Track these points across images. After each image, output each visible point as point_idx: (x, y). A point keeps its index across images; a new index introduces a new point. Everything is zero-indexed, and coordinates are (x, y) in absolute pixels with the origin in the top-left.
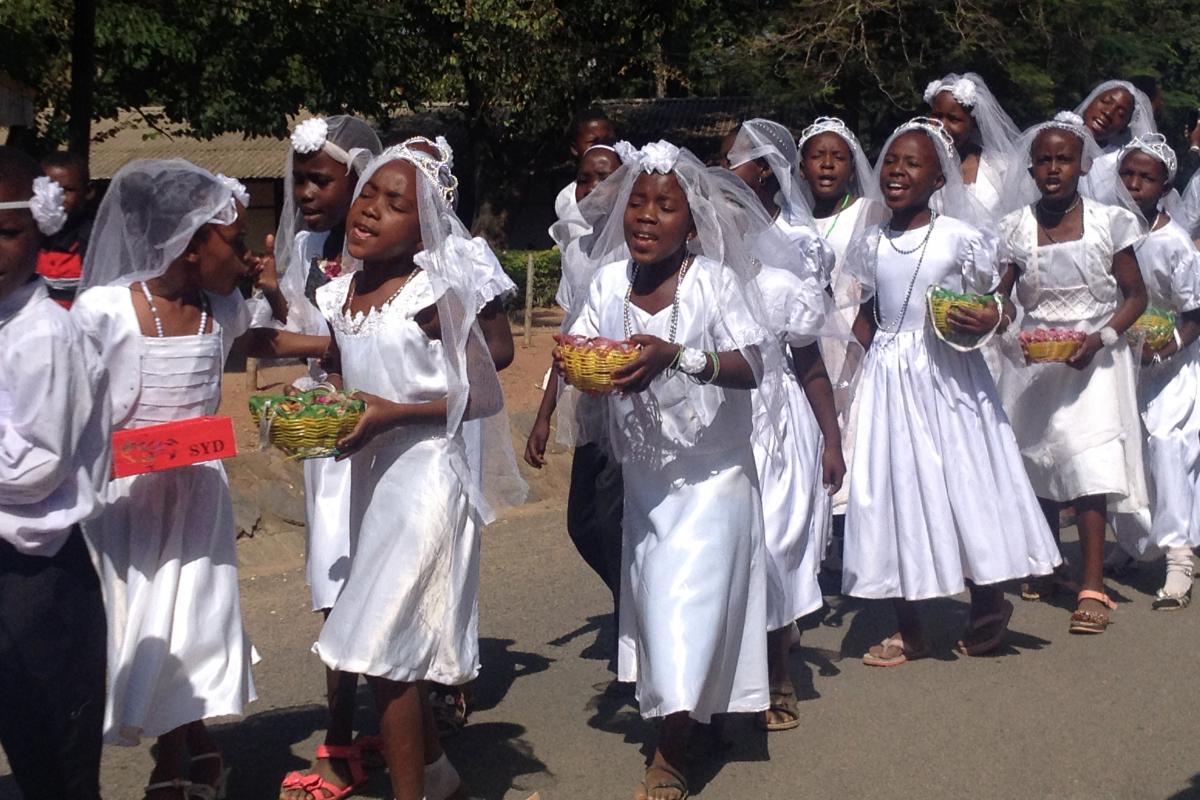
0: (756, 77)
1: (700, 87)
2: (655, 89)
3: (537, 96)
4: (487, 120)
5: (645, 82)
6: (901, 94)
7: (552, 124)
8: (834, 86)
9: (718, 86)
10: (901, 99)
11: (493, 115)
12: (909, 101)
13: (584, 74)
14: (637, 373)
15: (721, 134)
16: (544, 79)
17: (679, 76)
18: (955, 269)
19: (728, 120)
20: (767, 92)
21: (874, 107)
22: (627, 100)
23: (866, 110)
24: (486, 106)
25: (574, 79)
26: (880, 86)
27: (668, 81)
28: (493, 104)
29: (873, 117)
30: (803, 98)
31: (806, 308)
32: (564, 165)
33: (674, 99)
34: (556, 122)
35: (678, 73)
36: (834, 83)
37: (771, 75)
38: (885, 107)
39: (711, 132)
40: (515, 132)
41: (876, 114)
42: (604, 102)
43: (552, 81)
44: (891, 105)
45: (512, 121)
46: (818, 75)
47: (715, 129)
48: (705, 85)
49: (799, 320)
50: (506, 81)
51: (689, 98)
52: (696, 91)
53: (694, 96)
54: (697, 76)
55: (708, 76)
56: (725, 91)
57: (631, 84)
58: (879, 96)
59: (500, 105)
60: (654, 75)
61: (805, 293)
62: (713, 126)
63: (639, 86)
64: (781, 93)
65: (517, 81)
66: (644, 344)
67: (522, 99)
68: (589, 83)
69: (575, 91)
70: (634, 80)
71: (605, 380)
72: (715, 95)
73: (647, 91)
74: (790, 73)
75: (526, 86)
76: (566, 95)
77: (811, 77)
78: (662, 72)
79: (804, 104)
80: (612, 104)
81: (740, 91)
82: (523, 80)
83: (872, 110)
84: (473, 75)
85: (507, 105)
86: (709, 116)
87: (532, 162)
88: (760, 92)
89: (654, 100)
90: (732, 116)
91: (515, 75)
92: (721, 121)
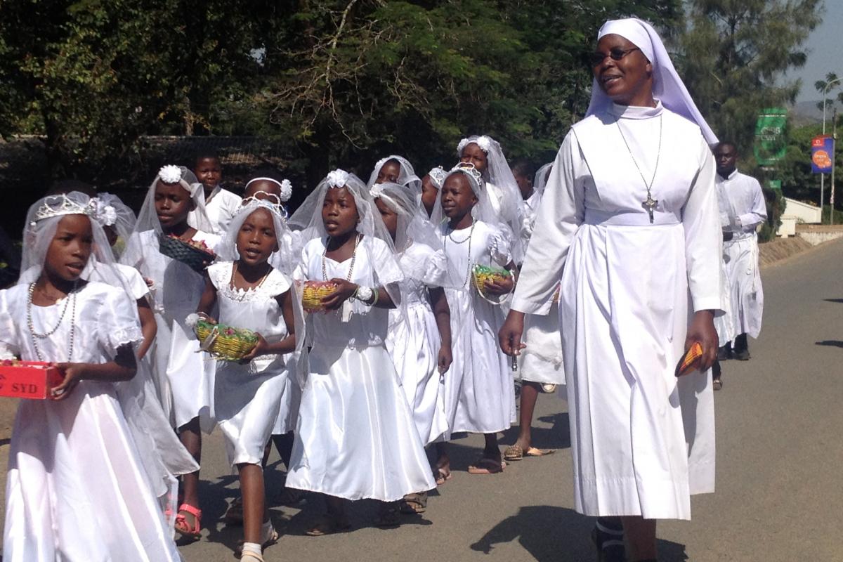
0: (257, 123)
1: (218, 129)
2: (185, 130)
3: (98, 132)
4: (61, 149)
5: (178, 124)
6: (358, 137)
7: (110, 152)
8: (311, 131)
9: (231, 128)
10: (358, 140)
11: (66, 145)
12: (363, 142)
13: (133, 117)
14: (334, 299)
15: (232, 162)
16: (104, 120)
17: (203, 120)
18: (487, 252)
19: (237, 153)
20: (265, 133)
21: (339, 145)
22: (164, 137)
23: (334, 149)
24: (60, 139)
25: (125, 120)
26: (343, 131)
27: (195, 123)
28: (66, 137)
29: (339, 153)
30: (290, 138)
31: (436, 267)
32: (118, 182)
33: (199, 136)
34: (113, 151)
35: (202, 118)
36: (311, 128)
37: (267, 122)
38: (347, 146)
39: (225, 161)
40: (82, 157)
41: (341, 150)
42: (148, 137)
43: (109, 122)
44: (351, 145)
45: (80, 150)
46: (301, 124)
47: (228, 159)
48: (221, 128)
49: (431, 274)
50: (75, 121)
51: (210, 136)
52: (214, 132)
53: (213, 135)
54: (215, 121)
55: (224, 122)
56: (236, 132)
57: (168, 126)
58: (343, 139)
59: (71, 138)
60: (184, 120)
61: (436, 259)
62: (226, 156)
63: (173, 127)
64: (274, 135)
65: (83, 120)
66: (338, 284)
67: (87, 134)
68: (136, 124)
69: (126, 129)
70: (170, 123)
71: (317, 302)
72: (228, 134)
73: (179, 131)
74: (282, 121)
75: (90, 125)
76: (120, 132)
77: (296, 124)
78: (190, 118)
79: (290, 143)
80: (154, 139)
81: (245, 133)
82: (88, 120)
83: (338, 148)
84: (51, 116)
85: (76, 138)
86: (224, 149)
87: (95, 179)
88: (260, 133)
89: (184, 137)
90: (241, 149)
91: (82, 116)
92: (232, 153)
